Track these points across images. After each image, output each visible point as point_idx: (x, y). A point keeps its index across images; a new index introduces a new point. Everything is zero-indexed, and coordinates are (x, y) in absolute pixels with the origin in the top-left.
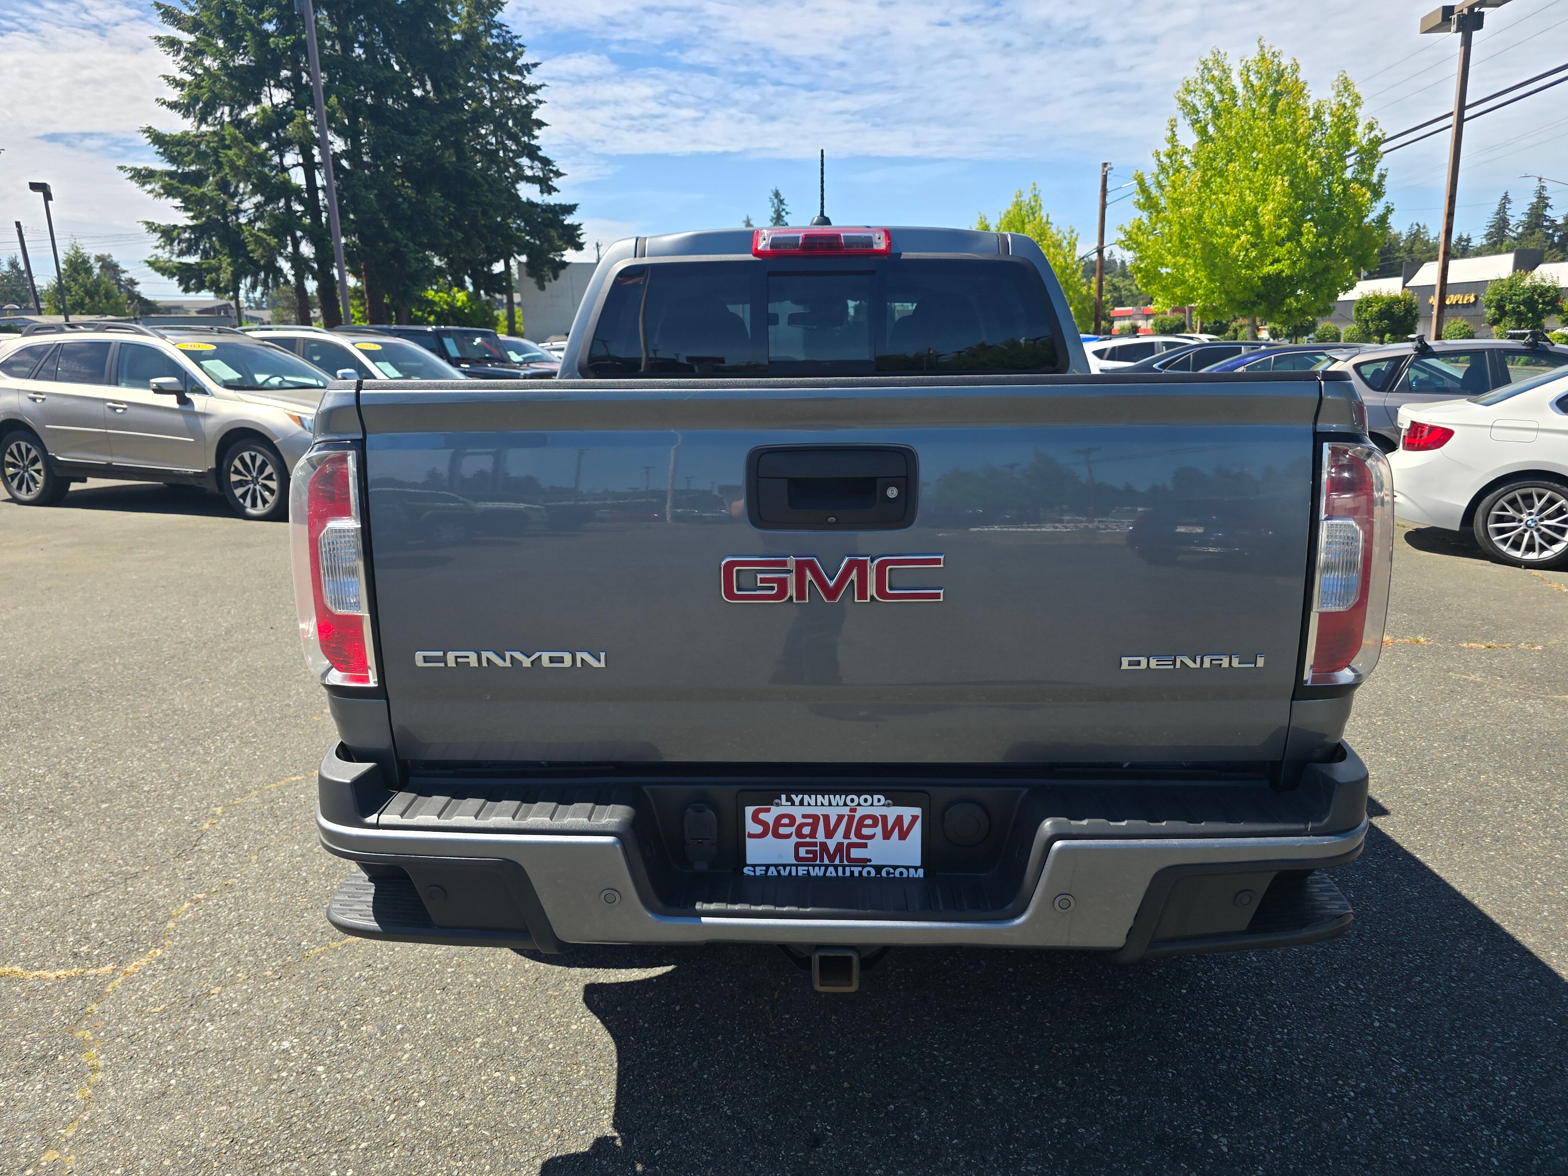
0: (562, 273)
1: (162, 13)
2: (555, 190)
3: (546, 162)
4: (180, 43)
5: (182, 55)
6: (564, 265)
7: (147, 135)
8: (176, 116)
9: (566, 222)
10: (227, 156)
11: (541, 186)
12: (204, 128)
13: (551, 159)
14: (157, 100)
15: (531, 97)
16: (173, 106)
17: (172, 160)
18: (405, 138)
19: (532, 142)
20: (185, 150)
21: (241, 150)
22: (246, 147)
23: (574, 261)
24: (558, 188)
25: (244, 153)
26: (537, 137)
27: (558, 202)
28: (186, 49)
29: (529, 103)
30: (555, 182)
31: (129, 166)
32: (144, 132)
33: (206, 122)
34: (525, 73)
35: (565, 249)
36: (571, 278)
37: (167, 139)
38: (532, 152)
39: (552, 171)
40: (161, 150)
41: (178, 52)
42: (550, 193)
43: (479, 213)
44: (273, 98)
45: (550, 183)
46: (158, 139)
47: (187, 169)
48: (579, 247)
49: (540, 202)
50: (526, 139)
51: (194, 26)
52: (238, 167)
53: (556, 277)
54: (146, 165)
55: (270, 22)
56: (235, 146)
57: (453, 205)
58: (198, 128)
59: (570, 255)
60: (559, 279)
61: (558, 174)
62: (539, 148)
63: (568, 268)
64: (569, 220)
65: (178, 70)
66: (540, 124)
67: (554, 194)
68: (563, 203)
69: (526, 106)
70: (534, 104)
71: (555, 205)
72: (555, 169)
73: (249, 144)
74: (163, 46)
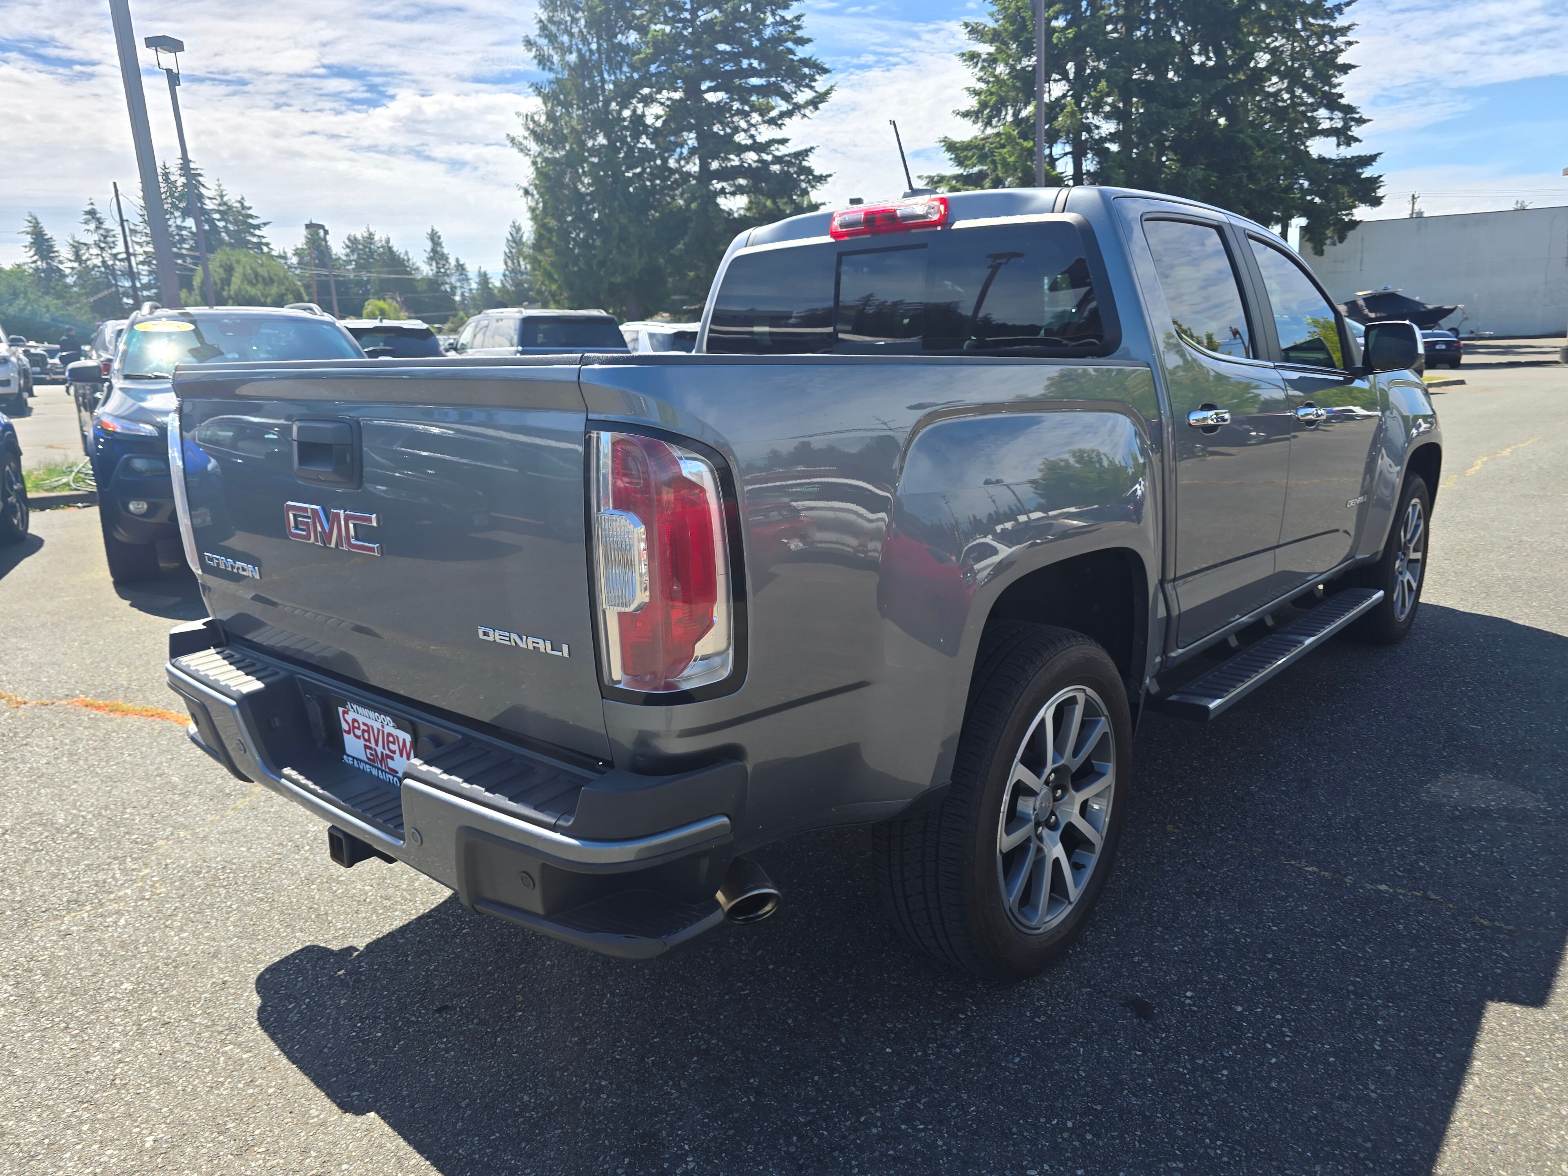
0: (1351, 234)
1: (970, 31)
2: (1357, 140)
3: (1349, 110)
4: (979, 55)
5: (980, 65)
6: (1354, 224)
7: (943, 144)
8: (968, 122)
9: (1363, 176)
10: (1000, 154)
11: (1338, 139)
12: (989, 131)
13: (1354, 105)
14: (953, 112)
15: (1340, 40)
16: (966, 114)
17: (960, 162)
18: (1171, 112)
19: (1333, 91)
20: (970, 154)
21: (1013, 147)
22: (1018, 144)
23: (1366, 219)
24: (1360, 138)
25: (1015, 149)
26: (1339, 85)
27: (1356, 154)
28: (984, 60)
29: (1338, 47)
30: (1356, 131)
31: (925, 175)
32: (941, 142)
33: (991, 125)
34: (1336, 15)
35: (1355, 207)
36: (1362, 240)
37: (958, 145)
38: (1332, 102)
39: (1353, 119)
40: (953, 156)
41: (977, 63)
42: (1349, 145)
43: (1245, 178)
44: (1052, 92)
45: (1350, 133)
46: (951, 146)
47: (971, 171)
48: (1376, 202)
49: (1334, 157)
50: (1327, 88)
51: (995, 37)
52: (1008, 164)
53: (1342, 239)
54: (938, 172)
55: (1057, 18)
56: (1009, 144)
57: (1215, 174)
58: (983, 131)
59: (1362, 213)
60: (1346, 241)
61: (1361, 121)
62: (1341, 96)
63: (1359, 227)
64: (1367, 173)
65: (975, 81)
66: (1345, 68)
67: (1354, 145)
68: (1363, 154)
69: (1332, 51)
70: (1343, 47)
71: (1353, 157)
72: (1357, 116)
73: (1021, 140)
74: (965, 60)
